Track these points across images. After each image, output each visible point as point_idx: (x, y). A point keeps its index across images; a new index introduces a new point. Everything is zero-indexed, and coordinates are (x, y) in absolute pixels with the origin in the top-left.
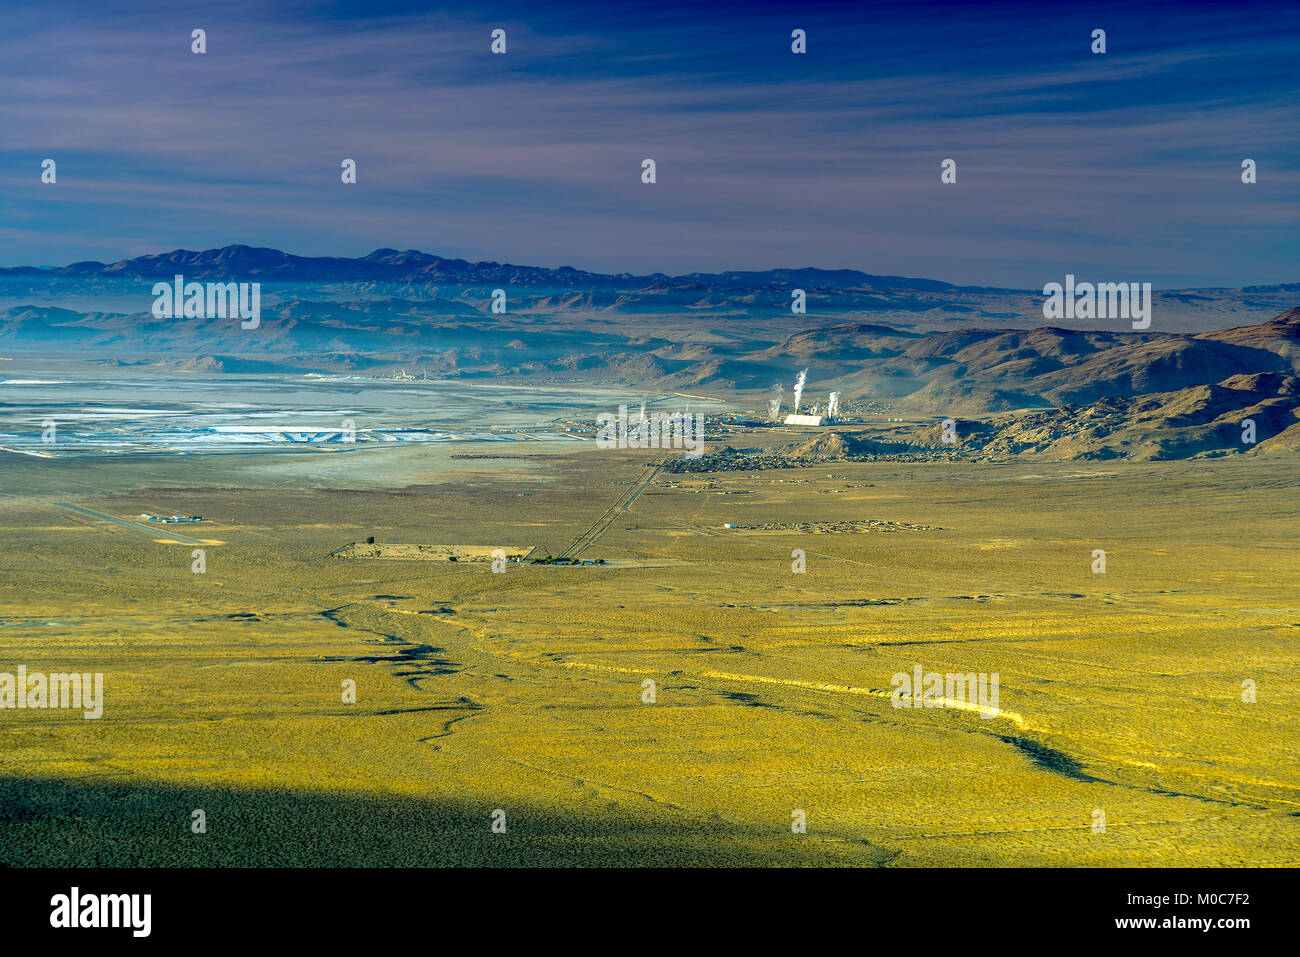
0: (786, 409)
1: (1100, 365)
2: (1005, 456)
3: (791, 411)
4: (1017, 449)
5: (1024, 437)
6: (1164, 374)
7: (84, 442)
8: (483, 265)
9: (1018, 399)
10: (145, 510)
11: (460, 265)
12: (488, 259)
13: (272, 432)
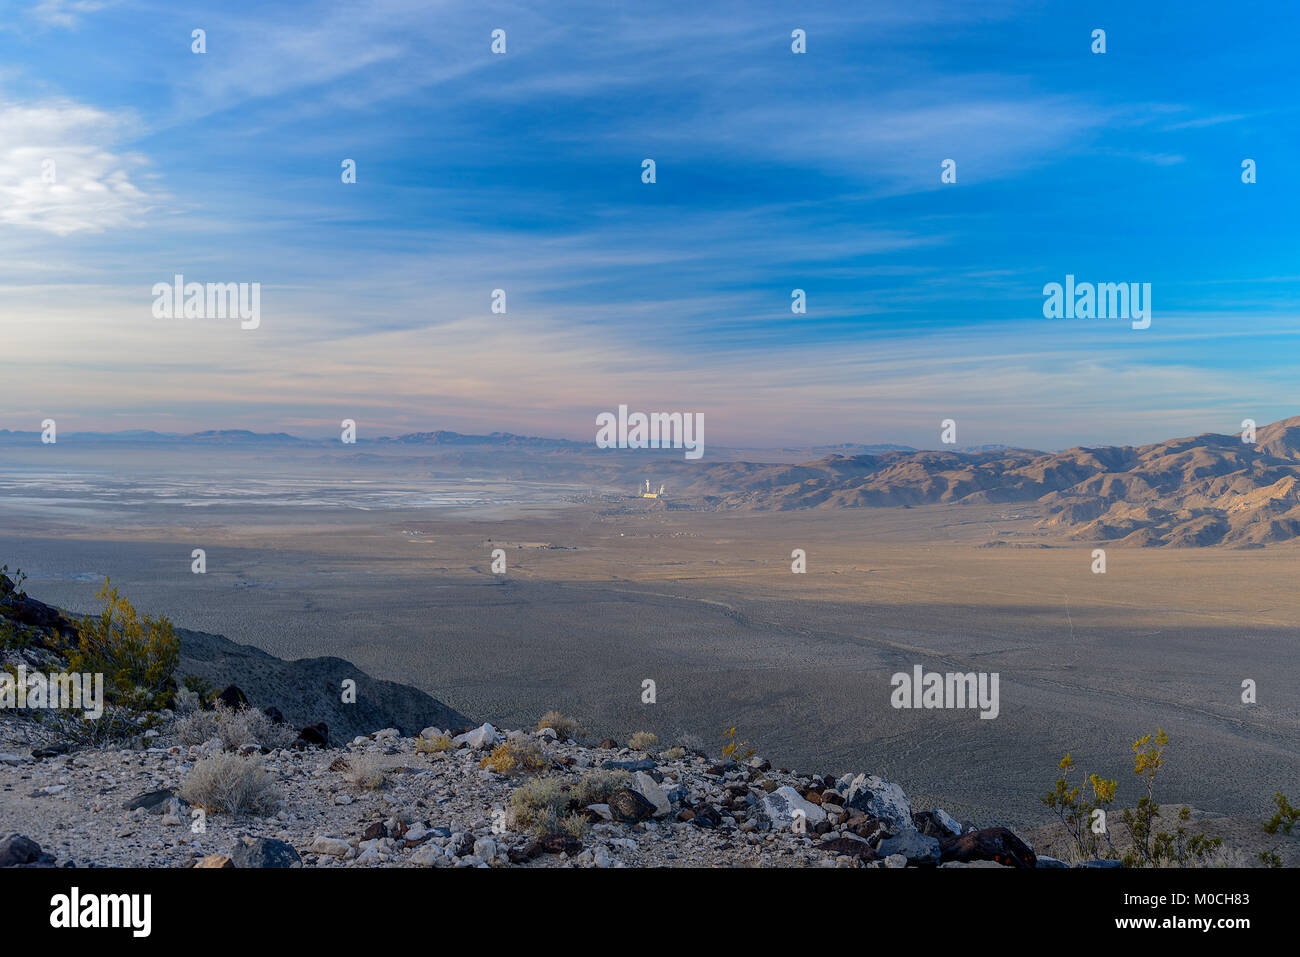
0: (645, 491)
1: (760, 475)
2: (725, 509)
3: (646, 492)
4: (729, 506)
5: (732, 502)
6: (784, 480)
7: (383, 504)
8: (532, 438)
9: (729, 488)
10: (404, 529)
11: (523, 438)
12: (534, 436)
13: (452, 500)
